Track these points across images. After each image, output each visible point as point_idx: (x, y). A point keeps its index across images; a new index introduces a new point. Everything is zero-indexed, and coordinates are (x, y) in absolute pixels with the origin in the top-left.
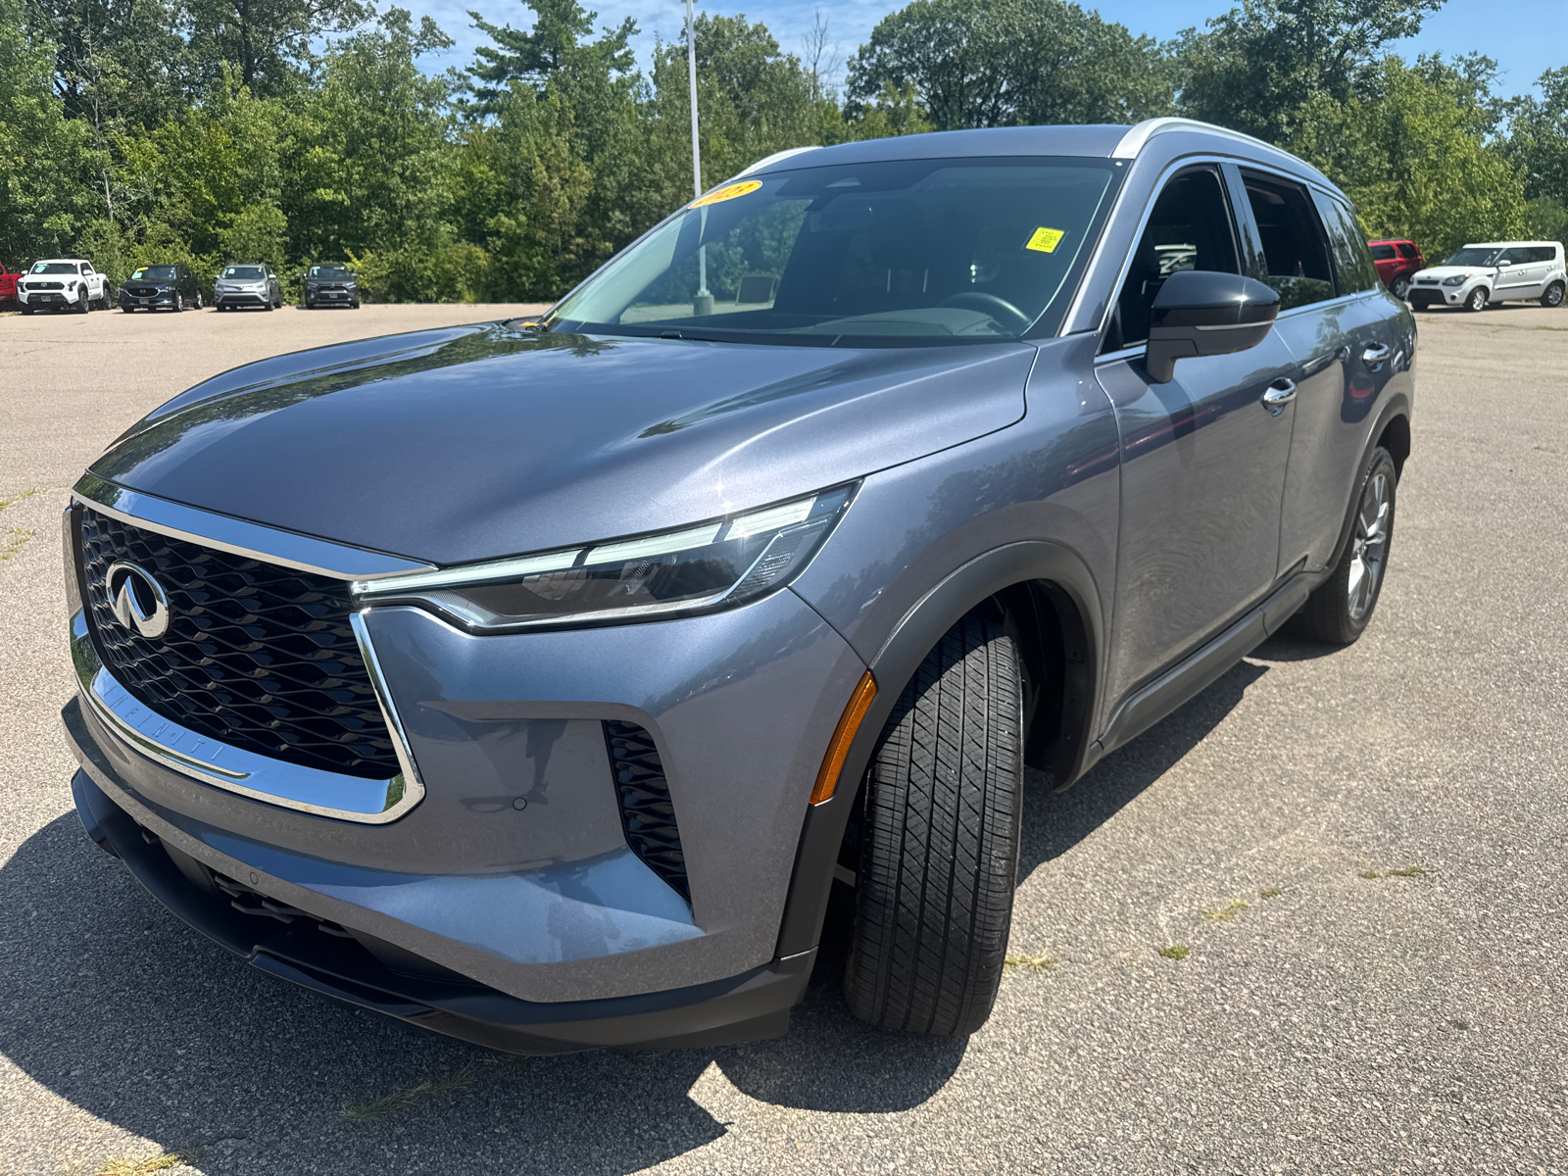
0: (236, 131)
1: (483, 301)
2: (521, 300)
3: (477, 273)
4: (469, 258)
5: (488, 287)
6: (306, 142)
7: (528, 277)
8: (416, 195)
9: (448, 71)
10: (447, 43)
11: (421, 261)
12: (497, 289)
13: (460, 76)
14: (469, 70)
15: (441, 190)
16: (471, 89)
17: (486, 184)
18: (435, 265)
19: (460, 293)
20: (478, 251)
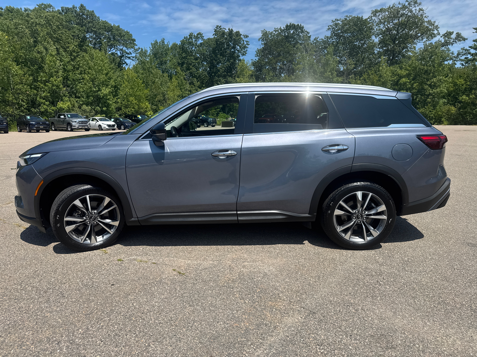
0: (381, 76)
1: (451, 124)
2: (466, 124)
3: (451, 115)
4: (449, 111)
5: (453, 119)
6: (401, 77)
7: (470, 116)
8: (433, 91)
9: (462, 49)
10: (464, 39)
11: (430, 111)
12: (457, 120)
13: (466, 50)
14: (470, 47)
15: (443, 89)
16: (470, 53)
17: (461, 85)
18: (435, 113)
19: (443, 121)
20: (453, 108)
